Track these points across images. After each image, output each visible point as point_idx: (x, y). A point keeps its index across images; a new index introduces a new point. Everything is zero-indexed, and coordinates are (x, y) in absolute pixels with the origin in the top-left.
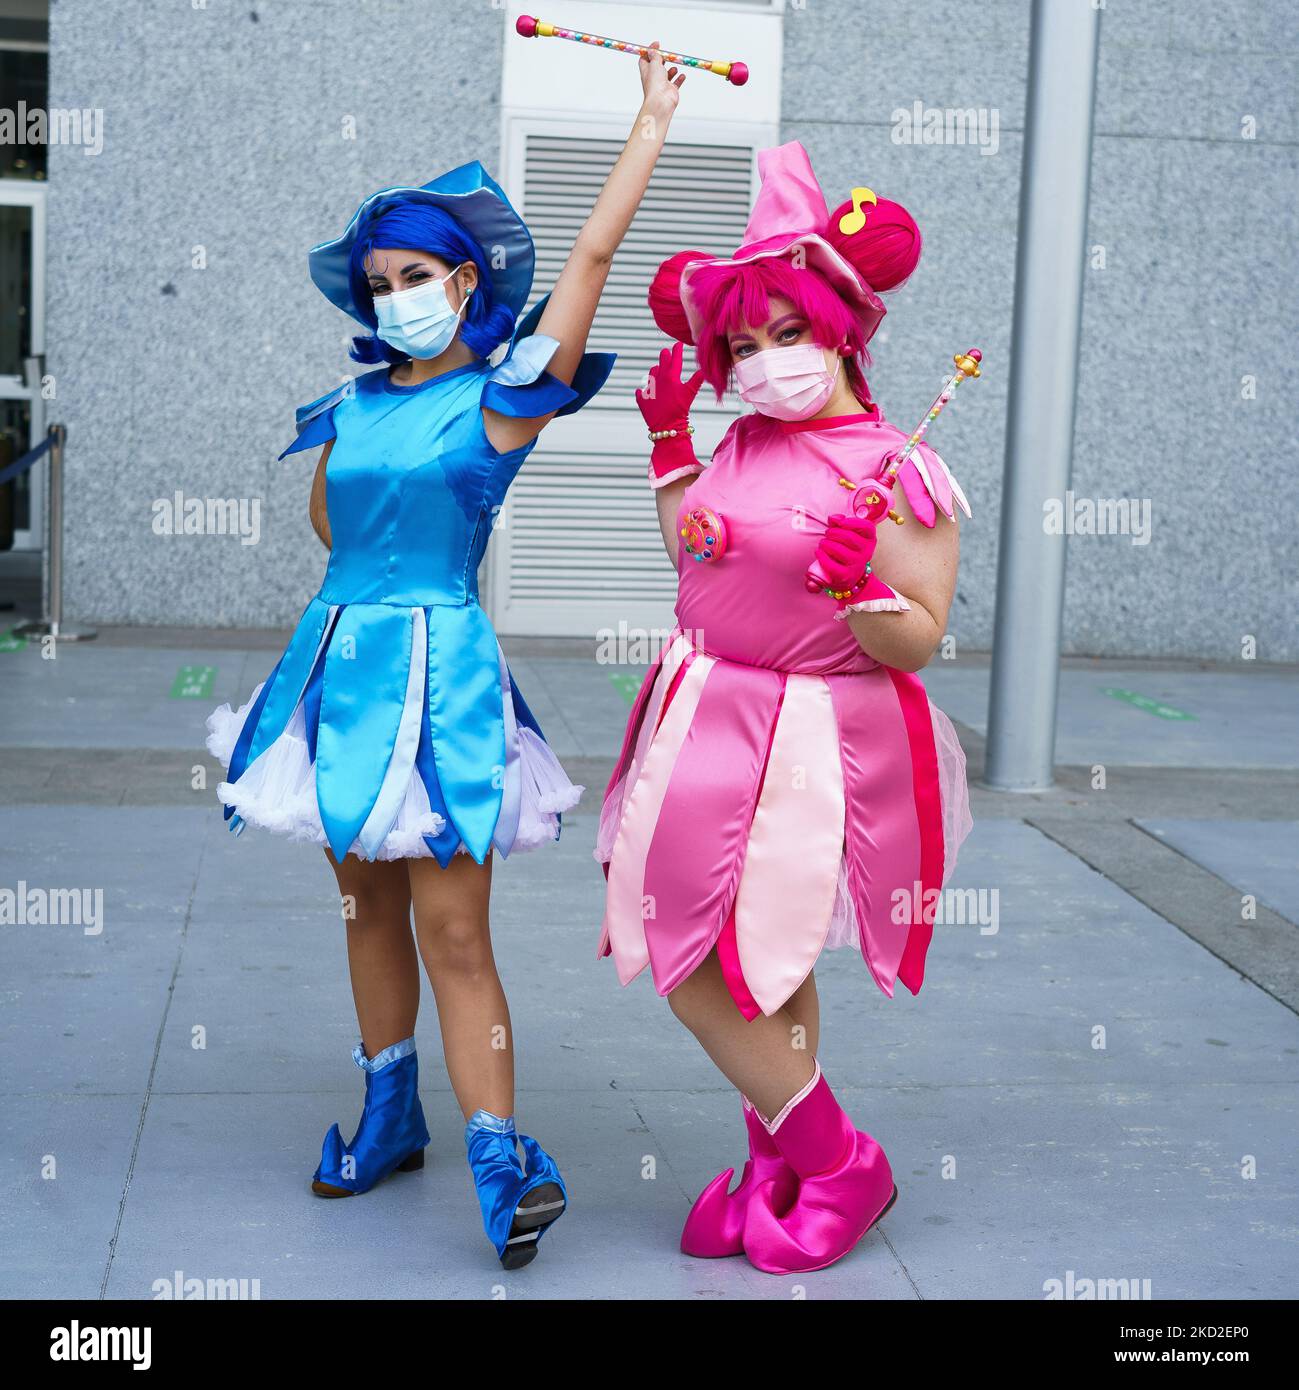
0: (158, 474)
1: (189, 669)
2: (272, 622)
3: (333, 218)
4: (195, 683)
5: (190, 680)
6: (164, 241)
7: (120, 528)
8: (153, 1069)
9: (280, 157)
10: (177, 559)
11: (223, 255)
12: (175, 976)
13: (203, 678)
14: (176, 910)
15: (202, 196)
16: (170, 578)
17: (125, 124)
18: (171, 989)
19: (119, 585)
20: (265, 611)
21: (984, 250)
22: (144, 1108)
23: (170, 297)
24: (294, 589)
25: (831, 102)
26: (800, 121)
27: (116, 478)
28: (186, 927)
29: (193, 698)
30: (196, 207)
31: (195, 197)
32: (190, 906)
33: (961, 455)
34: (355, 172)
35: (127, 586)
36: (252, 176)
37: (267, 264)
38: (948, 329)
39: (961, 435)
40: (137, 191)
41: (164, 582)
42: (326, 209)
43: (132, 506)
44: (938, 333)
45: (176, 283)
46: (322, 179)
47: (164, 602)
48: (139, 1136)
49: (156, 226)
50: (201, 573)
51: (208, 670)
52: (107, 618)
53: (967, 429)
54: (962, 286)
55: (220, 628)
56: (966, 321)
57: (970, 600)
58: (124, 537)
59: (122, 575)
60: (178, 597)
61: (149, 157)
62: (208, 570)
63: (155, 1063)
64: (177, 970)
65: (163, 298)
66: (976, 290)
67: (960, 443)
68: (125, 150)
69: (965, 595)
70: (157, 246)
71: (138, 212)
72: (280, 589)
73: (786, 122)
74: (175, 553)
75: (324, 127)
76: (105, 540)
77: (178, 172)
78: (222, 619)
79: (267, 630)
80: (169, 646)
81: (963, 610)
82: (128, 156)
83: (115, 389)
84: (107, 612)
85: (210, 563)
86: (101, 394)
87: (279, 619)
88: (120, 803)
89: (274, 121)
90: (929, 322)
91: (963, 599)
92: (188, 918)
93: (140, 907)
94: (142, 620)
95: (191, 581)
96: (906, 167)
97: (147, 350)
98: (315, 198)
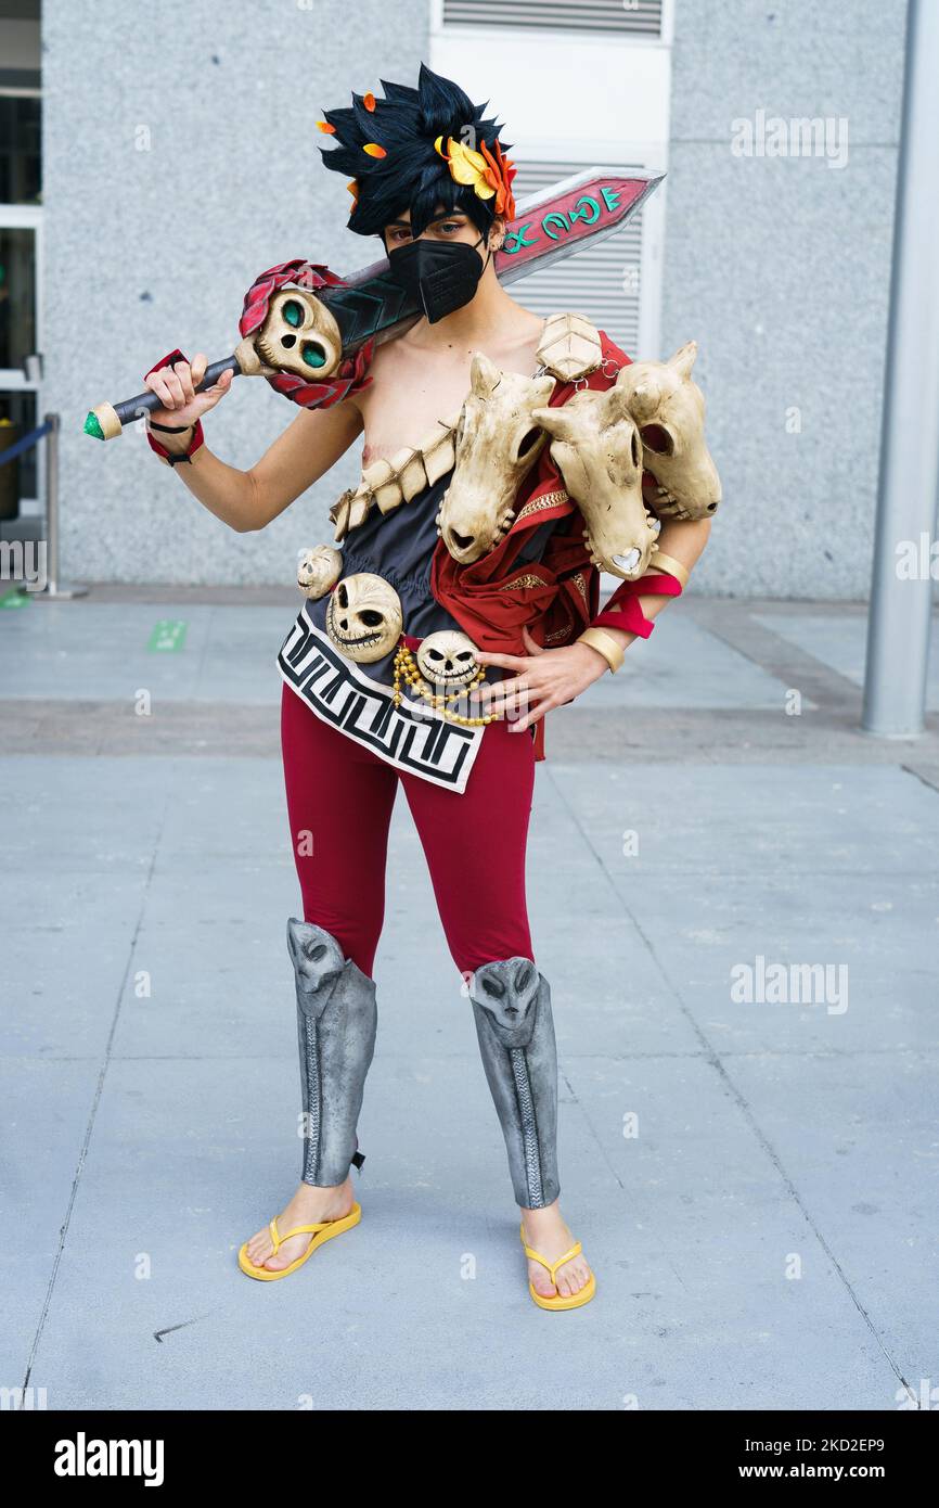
0: (139, 455)
1: (164, 623)
2: (235, 580)
3: (284, 233)
4: (169, 636)
5: (164, 634)
6: (142, 255)
7: (107, 501)
8: (112, 1032)
9: (239, 181)
10: (155, 526)
11: (191, 266)
12: (138, 930)
13: (176, 632)
14: (142, 861)
15: (173, 216)
16: (150, 543)
17: (107, 155)
18: (134, 944)
19: (107, 549)
20: (230, 570)
21: (848, 251)
22: (102, 1075)
23: (145, 303)
24: (254, 552)
25: (713, 124)
26: (688, 141)
27: (104, 459)
28: (150, 879)
29: (166, 651)
30: (168, 225)
31: (166, 217)
32: (154, 857)
33: (828, 431)
34: (303, 194)
35: (114, 550)
36: (215, 198)
37: (228, 274)
38: (816, 322)
39: (827, 414)
40: (117, 213)
41: (144, 546)
42: (278, 226)
43: (117, 482)
44: (807, 325)
45: (153, 292)
46: (275, 199)
47: (145, 564)
48: (95, 1106)
49: (135, 243)
50: (176, 537)
51: (181, 624)
52: (97, 578)
53: (832, 408)
54: (828, 284)
55: (193, 585)
56: (832, 314)
57: (836, 557)
58: (110, 508)
59: (109, 540)
60: (157, 560)
61: (128, 183)
62: (180, 536)
63: (114, 1023)
64: (140, 923)
65: (142, 304)
66: (841, 287)
67: (827, 420)
68: (108, 176)
69: (830, 551)
70: (135, 259)
71: (119, 230)
72: (242, 551)
73: (674, 142)
74: (154, 522)
75: (276, 154)
76: (95, 512)
77: (153, 195)
78: (194, 578)
79: (232, 587)
80: (149, 603)
81: (829, 565)
82: (110, 182)
83: (102, 383)
84: (97, 572)
85: (183, 531)
86: (90, 386)
87: (242, 577)
88: (98, 754)
89: (233, 151)
90: (800, 315)
91: (828, 556)
92: (152, 870)
93: (110, 858)
94: (127, 579)
95: (167, 544)
96: (779, 179)
97: (128, 349)
98: (269, 216)
